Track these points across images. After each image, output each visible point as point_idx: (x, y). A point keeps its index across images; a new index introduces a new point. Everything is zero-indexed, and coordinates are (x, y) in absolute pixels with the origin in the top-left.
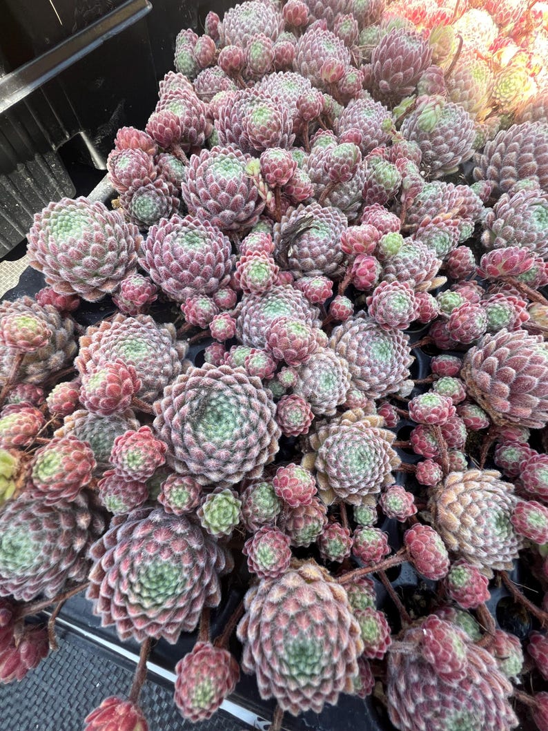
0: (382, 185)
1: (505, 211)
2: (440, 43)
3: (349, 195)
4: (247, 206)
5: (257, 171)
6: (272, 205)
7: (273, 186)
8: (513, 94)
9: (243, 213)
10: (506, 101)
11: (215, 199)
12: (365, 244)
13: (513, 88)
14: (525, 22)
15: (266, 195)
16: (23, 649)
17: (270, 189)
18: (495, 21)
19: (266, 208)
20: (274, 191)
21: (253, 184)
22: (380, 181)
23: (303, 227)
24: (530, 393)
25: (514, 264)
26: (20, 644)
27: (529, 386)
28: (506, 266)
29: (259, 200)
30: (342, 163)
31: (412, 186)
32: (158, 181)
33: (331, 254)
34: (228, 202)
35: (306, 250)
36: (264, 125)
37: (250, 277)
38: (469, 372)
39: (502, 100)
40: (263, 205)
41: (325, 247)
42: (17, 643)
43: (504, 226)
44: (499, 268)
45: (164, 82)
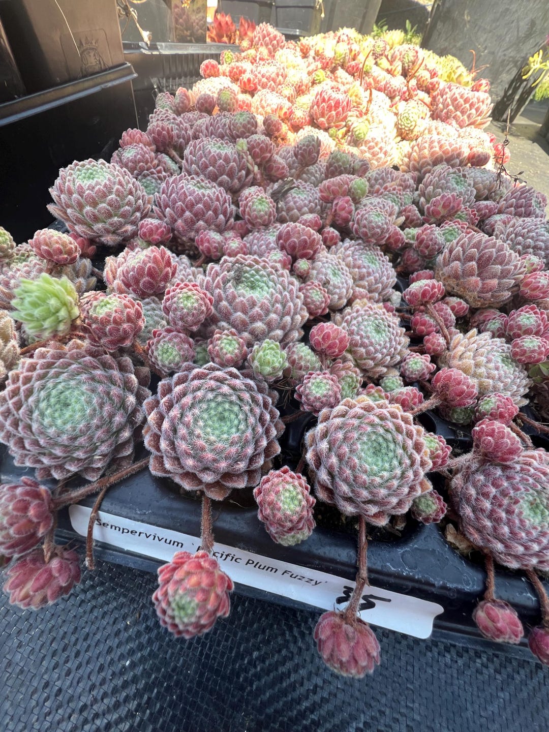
0: (340, 163)
1: (431, 181)
2: (356, 96)
3: (315, 177)
4: (240, 174)
5: (245, 148)
6: (259, 176)
7: (258, 160)
8: (413, 123)
9: (236, 181)
10: (409, 130)
11: (214, 167)
12: (339, 187)
13: (412, 120)
14: (407, 93)
15: (253, 167)
16: (55, 564)
17: (256, 164)
18: (387, 95)
19: (254, 179)
20: (259, 165)
21: (243, 158)
22: (338, 161)
23: (286, 187)
24: (492, 264)
25: (450, 203)
26: (51, 558)
27: (490, 257)
28: (444, 206)
29: (248, 172)
30: (308, 146)
31: (362, 166)
32: (159, 168)
33: (312, 207)
34: (224, 170)
35: (292, 203)
36: (246, 122)
37: (255, 207)
38: (441, 272)
39: (407, 129)
40: (251, 176)
41: (307, 202)
42: (47, 559)
43: (434, 190)
44: (440, 208)
45: (154, 115)
